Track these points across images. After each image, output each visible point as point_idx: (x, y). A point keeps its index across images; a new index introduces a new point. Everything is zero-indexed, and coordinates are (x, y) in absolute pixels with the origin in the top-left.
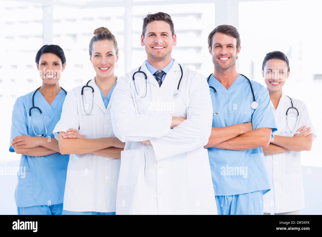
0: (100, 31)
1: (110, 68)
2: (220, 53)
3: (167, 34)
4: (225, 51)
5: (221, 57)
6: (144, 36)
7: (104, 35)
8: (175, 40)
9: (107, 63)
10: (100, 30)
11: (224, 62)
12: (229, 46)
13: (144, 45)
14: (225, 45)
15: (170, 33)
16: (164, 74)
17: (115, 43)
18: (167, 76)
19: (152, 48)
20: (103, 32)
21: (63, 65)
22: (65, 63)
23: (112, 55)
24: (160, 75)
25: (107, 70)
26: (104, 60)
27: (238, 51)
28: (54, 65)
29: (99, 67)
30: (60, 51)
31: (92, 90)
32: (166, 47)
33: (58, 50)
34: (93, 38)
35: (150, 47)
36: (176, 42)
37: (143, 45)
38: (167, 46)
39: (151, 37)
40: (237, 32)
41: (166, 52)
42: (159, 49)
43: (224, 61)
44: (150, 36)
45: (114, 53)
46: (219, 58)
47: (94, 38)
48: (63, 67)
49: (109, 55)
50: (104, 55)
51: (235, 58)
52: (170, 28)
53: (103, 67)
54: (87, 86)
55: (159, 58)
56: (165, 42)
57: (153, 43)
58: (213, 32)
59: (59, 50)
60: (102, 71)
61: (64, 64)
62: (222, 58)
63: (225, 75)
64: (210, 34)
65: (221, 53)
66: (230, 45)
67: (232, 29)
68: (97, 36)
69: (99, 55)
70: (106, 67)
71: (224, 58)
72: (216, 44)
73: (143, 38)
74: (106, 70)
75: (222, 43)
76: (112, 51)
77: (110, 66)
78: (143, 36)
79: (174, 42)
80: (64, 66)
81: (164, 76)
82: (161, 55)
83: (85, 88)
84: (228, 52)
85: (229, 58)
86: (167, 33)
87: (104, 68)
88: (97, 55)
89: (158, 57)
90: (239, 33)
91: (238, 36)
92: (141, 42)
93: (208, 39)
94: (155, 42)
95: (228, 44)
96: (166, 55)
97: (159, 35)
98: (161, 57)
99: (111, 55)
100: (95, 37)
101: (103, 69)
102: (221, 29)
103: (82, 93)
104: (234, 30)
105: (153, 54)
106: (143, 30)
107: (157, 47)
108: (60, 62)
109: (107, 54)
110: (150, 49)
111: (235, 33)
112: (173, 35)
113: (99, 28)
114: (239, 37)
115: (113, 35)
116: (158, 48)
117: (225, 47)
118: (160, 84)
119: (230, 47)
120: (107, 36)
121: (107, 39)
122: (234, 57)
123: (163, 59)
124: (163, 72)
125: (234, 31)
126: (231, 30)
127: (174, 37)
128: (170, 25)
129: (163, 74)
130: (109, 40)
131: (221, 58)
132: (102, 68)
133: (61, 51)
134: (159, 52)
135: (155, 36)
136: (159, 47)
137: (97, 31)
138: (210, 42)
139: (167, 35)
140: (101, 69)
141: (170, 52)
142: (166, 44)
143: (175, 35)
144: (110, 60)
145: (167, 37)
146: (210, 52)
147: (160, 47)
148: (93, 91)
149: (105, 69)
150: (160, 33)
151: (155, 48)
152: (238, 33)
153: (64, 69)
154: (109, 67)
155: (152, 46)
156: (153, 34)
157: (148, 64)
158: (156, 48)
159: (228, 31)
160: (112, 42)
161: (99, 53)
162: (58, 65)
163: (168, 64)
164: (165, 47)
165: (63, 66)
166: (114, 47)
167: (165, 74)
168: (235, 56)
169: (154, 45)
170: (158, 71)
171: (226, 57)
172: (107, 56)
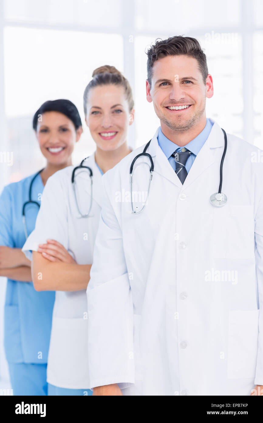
1: (118, 135)
3: (192, 80)
6: (151, 84)
7: (108, 77)
8: (210, 87)
9: (112, 125)
10: (102, 70)
13: (152, 100)
15: (199, 77)
16: (190, 155)
17: (128, 91)
18: (197, 159)
19: (166, 109)
20: (107, 72)
21: (77, 131)
23: (121, 111)
25: (112, 137)
26: (107, 120)
28: (61, 131)
29: (99, 132)
31: (89, 173)
32: (194, 105)
35: (162, 106)
36: (212, 89)
38: (194, 103)
39: (163, 87)
41: (193, 115)
42: (179, 110)
44: (160, 85)
45: (125, 106)
49: (117, 110)
50: (107, 111)
52: (198, 68)
53: (105, 132)
54: (81, 166)
55: (181, 128)
56: (190, 97)
57: (167, 100)
60: (105, 138)
70: (110, 132)
73: (150, 86)
76: (122, 104)
77: (118, 130)
78: (148, 84)
79: (208, 91)
80: (79, 132)
82: (183, 123)
83: (77, 172)
86: (193, 78)
87: (108, 133)
88: (95, 112)
89: (177, 126)
92: (147, 94)
94: (171, 99)
96: (194, 120)
97: (176, 83)
98: (184, 126)
101: (106, 135)
103: (73, 180)
105: (170, 121)
106: (148, 72)
107: (175, 106)
109: (113, 109)
110: (163, 111)
112: (206, 77)
113: (102, 67)
115: (124, 78)
116: (177, 108)
120: (113, 79)
121: (113, 83)
123: (189, 128)
124: (188, 151)
127: (207, 82)
128: (198, 60)
130: (116, 85)
132: (103, 133)
134: (179, 116)
135: (170, 86)
136: (178, 106)
139: (192, 83)
140: (103, 135)
141: (202, 112)
142: (192, 100)
143: (210, 77)
144: (117, 120)
145: (194, 86)
147: (182, 106)
148: (91, 174)
149: (110, 135)
150: (179, 79)
151: (172, 108)
154: (117, 132)
155: (166, 106)
156: (166, 83)
157: (162, 137)
158: (174, 108)
160: (121, 89)
161: (99, 108)
163: (198, 135)
164: (190, 106)
165: (77, 133)
166: (126, 98)
169: (169, 103)
170: (179, 148)
172: (113, 112)
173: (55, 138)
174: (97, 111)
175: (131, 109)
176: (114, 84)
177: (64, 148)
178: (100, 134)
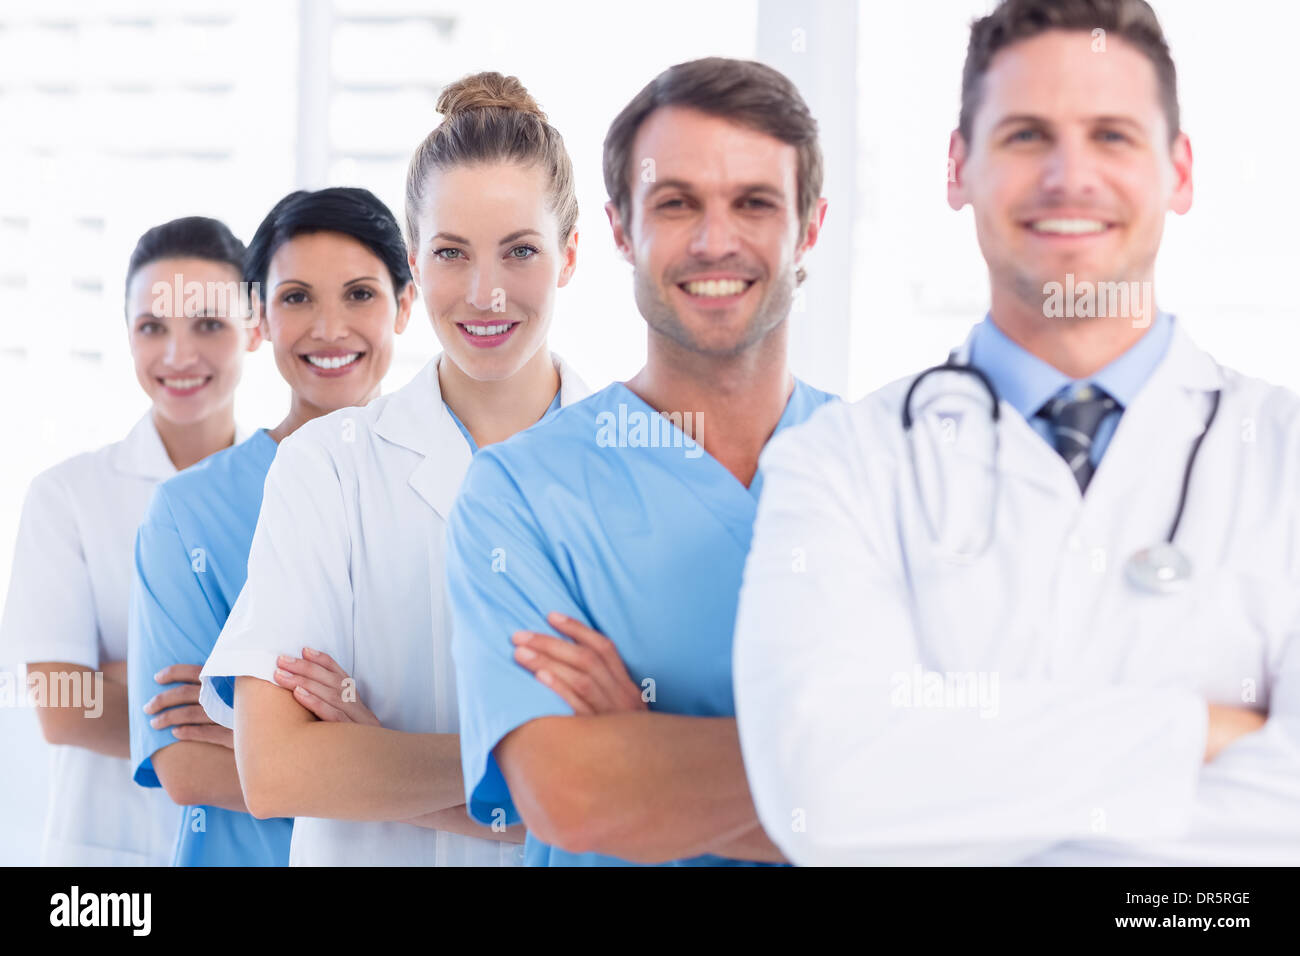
0: (476, 99)
1: (518, 331)
2: (688, 252)
4: (721, 232)
5: (698, 275)
6: (969, 141)
7: (493, 130)
10: (474, 94)
11: (717, 309)
12: (752, 201)
13: (969, 200)
14: (723, 194)
16: (1108, 408)
17: (559, 176)
18: (1127, 422)
19: (1023, 229)
21: (400, 297)
22: (409, 284)
23: (534, 251)
24: (1087, 418)
27: (808, 236)
28: (352, 297)
29: (458, 318)
30: (377, 219)
32: (1124, 224)
33: (369, 214)
34: (428, 144)
35: (1012, 218)
37: (956, 203)
39: (1019, 147)
40: (798, 108)
41: (1120, 260)
42: (1071, 233)
43: (718, 299)
44: (1011, 140)
45: (547, 234)
46: (682, 286)
47: (435, 146)
48: (401, 304)
49: (519, 249)
50: (487, 252)
51: (792, 280)
53: (478, 322)
56: (1117, 190)
57: (1033, 194)
58: (640, 107)
59: (373, 216)
61: (407, 289)
62: (706, 280)
63: (726, 392)
64: (617, 121)
65: (696, 247)
66: (757, 195)
67: (765, 86)
68: (454, 133)
69: (458, 250)
71: (717, 280)
72: (657, 187)
73: (962, 154)
74: (497, 334)
75: (704, 176)
76: (538, 226)
77: (517, 316)
80: (403, 300)
81: (1107, 425)
84: (744, 243)
85: (750, 283)
87: (486, 325)
88: (447, 250)
90: (813, 114)
91: (810, 134)
93: (606, 155)
94: (1047, 187)
95: (739, 187)
97: (1074, 138)
99: (529, 252)
100: (438, 137)
101: (481, 330)
102: (691, 85)
104: (779, 91)
105: (1032, 272)
108: (384, 283)
110: (1010, 236)
111: (786, 111)
114: (815, 136)
115: (546, 128)
116: (1064, 227)
117: (719, 207)
118: (1086, 477)
119: (758, 203)
120: (510, 136)
121: (511, 154)
122: (781, 272)
124: (1104, 396)
125: (779, 97)
126: (760, 92)
129: (1105, 414)
130: (521, 158)
131: (697, 280)
132: (470, 323)
133: (384, 217)
134: (1069, 256)
137: (455, 100)
138: (616, 176)
139: (1130, 141)
140: (472, 329)
141: (1149, 261)
142: (1121, 205)
146: (620, 241)
149: (492, 331)
150: (1082, 121)
151: (1045, 225)
152: (806, 110)
153: (408, 316)
154: (515, 324)
158: (1053, 226)
159: (745, 97)
160: (539, 173)
161: (459, 240)
162: (372, 299)
164: (1112, 226)
165: (398, 302)
166: (551, 204)
167: (1119, 409)
168: (787, 272)
169: (1041, 205)
171: (728, 279)
172: (506, 256)
173: (332, 321)
174: (453, 250)
175: (566, 233)
176: (515, 157)
177: (360, 356)
178: (461, 325)
